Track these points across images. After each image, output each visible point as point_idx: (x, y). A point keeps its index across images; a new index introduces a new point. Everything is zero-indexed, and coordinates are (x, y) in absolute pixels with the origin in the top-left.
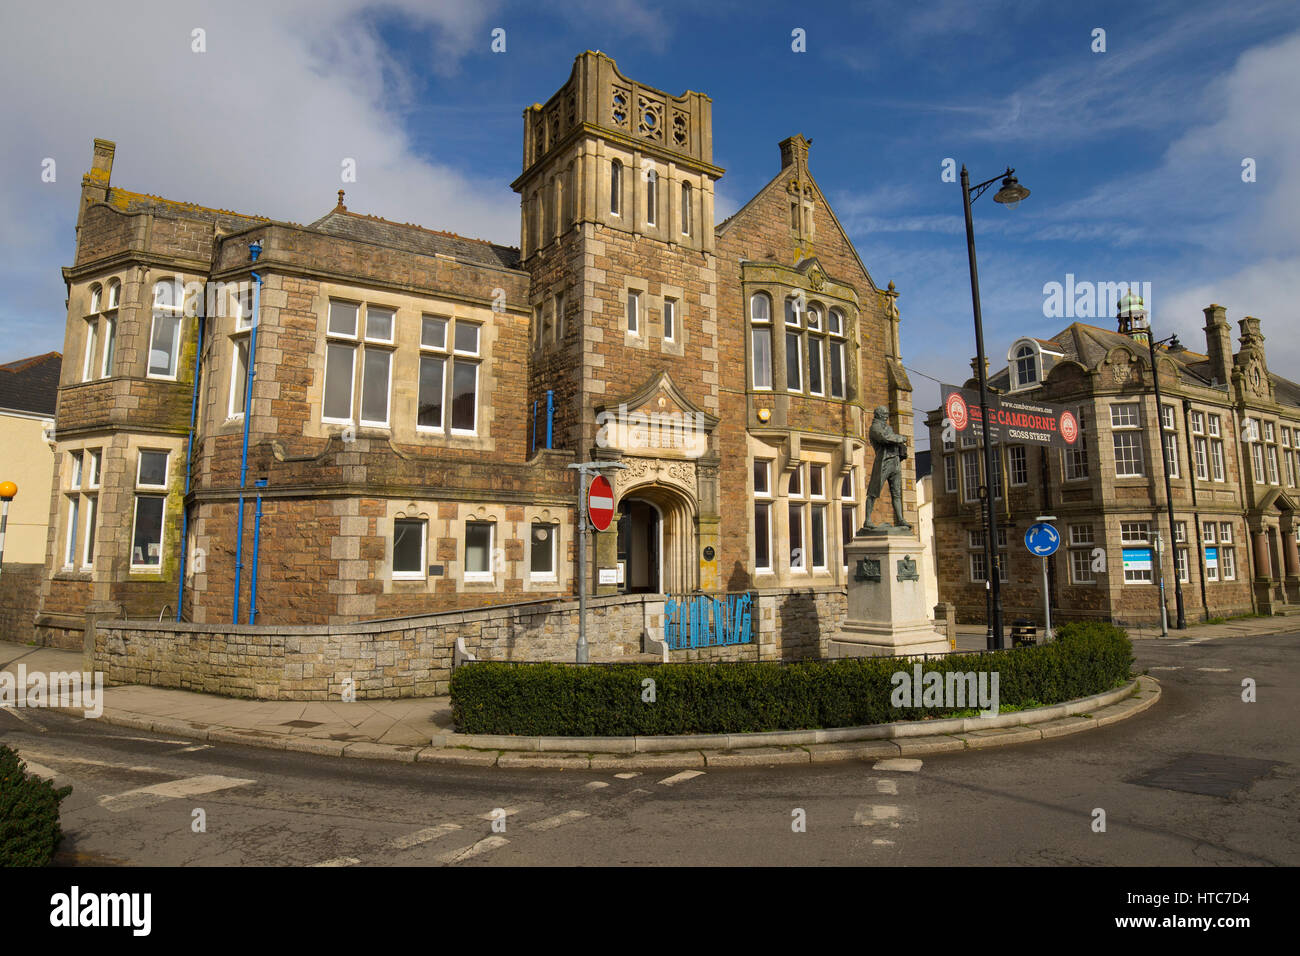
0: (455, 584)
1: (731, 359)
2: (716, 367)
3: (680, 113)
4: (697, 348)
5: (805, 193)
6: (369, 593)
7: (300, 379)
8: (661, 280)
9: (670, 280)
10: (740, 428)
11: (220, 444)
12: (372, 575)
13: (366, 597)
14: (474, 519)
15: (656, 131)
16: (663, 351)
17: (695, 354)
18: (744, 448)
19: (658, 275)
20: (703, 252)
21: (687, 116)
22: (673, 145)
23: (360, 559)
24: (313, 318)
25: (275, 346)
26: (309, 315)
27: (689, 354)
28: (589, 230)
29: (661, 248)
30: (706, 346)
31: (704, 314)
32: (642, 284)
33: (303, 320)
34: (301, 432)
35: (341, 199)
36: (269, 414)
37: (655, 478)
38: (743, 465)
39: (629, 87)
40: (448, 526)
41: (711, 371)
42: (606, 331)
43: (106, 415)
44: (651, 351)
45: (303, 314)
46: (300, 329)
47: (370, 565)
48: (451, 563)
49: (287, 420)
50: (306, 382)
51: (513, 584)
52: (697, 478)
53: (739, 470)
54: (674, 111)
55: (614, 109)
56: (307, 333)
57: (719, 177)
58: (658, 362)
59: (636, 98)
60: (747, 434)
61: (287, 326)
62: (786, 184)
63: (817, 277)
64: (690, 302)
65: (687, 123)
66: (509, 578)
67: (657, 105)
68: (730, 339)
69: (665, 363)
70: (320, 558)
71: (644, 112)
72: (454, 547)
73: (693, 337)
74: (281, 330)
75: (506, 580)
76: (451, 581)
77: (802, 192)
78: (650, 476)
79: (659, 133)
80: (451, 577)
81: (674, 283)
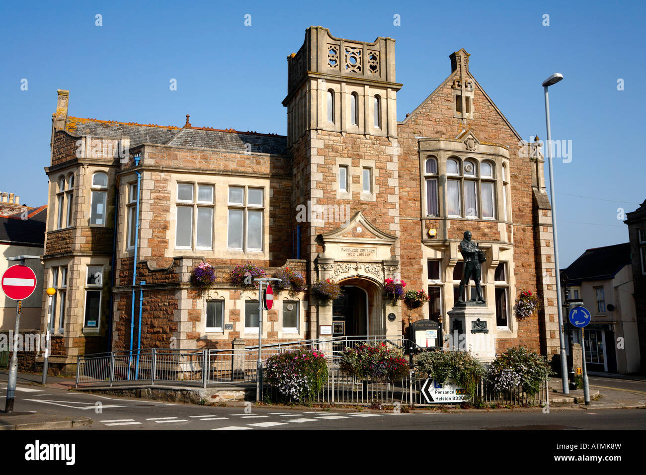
0: (239, 334)
1: (410, 200)
2: (397, 206)
3: (373, 52)
4: (385, 195)
5: (466, 87)
6: (193, 339)
7: (162, 227)
8: (360, 157)
9: (366, 157)
10: (418, 241)
11: (124, 263)
12: (194, 329)
13: (191, 341)
14: (250, 299)
15: (357, 67)
16: (362, 199)
17: (383, 199)
18: (419, 253)
19: (358, 155)
20: (388, 137)
21: (378, 53)
22: (368, 73)
23: (188, 321)
24: (168, 193)
25: (149, 210)
26: (166, 192)
27: (379, 200)
28: (313, 134)
29: (359, 138)
30: (391, 194)
31: (389, 175)
32: (348, 161)
33: (162, 195)
34: (163, 255)
35: (187, 120)
36: (147, 246)
37: (356, 274)
38: (419, 263)
39: (338, 43)
40: (235, 303)
41: (394, 208)
42: (325, 191)
43: (69, 247)
44: (354, 201)
45: (163, 192)
46: (161, 200)
47: (193, 324)
48: (237, 323)
49: (156, 249)
50: (166, 228)
51: (272, 334)
52: (384, 273)
53: (416, 267)
54: (369, 52)
55: (330, 58)
56: (165, 202)
57: (399, 89)
58: (359, 206)
59: (343, 49)
60: (422, 245)
61: (154, 199)
62: (452, 84)
63: (472, 142)
64: (379, 168)
65: (378, 58)
66: (270, 331)
67: (357, 50)
68: (410, 188)
69: (363, 206)
70: (169, 321)
71: (349, 56)
72: (239, 315)
73: (381, 189)
74: (152, 201)
75: (268, 332)
76: (237, 332)
77: (464, 86)
78: (352, 273)
79: (359, 68)
80: (237, 330)
81: (370, 157)
